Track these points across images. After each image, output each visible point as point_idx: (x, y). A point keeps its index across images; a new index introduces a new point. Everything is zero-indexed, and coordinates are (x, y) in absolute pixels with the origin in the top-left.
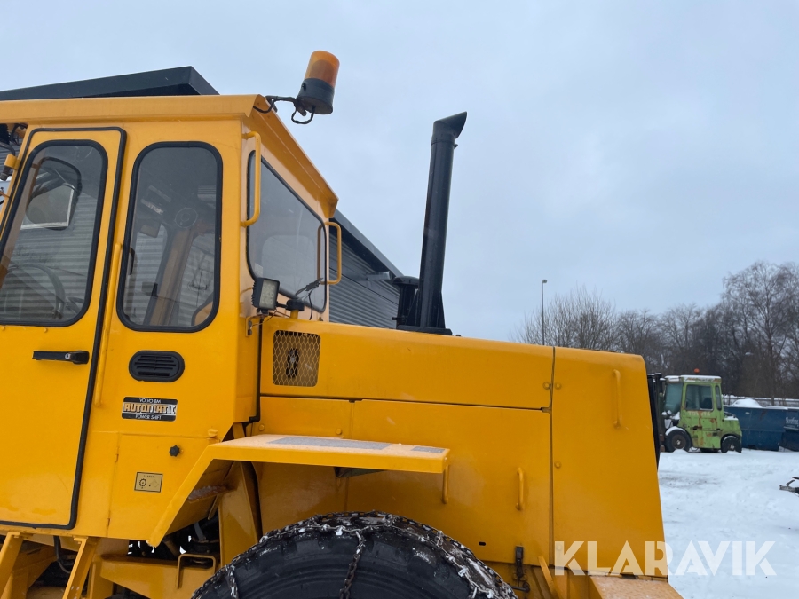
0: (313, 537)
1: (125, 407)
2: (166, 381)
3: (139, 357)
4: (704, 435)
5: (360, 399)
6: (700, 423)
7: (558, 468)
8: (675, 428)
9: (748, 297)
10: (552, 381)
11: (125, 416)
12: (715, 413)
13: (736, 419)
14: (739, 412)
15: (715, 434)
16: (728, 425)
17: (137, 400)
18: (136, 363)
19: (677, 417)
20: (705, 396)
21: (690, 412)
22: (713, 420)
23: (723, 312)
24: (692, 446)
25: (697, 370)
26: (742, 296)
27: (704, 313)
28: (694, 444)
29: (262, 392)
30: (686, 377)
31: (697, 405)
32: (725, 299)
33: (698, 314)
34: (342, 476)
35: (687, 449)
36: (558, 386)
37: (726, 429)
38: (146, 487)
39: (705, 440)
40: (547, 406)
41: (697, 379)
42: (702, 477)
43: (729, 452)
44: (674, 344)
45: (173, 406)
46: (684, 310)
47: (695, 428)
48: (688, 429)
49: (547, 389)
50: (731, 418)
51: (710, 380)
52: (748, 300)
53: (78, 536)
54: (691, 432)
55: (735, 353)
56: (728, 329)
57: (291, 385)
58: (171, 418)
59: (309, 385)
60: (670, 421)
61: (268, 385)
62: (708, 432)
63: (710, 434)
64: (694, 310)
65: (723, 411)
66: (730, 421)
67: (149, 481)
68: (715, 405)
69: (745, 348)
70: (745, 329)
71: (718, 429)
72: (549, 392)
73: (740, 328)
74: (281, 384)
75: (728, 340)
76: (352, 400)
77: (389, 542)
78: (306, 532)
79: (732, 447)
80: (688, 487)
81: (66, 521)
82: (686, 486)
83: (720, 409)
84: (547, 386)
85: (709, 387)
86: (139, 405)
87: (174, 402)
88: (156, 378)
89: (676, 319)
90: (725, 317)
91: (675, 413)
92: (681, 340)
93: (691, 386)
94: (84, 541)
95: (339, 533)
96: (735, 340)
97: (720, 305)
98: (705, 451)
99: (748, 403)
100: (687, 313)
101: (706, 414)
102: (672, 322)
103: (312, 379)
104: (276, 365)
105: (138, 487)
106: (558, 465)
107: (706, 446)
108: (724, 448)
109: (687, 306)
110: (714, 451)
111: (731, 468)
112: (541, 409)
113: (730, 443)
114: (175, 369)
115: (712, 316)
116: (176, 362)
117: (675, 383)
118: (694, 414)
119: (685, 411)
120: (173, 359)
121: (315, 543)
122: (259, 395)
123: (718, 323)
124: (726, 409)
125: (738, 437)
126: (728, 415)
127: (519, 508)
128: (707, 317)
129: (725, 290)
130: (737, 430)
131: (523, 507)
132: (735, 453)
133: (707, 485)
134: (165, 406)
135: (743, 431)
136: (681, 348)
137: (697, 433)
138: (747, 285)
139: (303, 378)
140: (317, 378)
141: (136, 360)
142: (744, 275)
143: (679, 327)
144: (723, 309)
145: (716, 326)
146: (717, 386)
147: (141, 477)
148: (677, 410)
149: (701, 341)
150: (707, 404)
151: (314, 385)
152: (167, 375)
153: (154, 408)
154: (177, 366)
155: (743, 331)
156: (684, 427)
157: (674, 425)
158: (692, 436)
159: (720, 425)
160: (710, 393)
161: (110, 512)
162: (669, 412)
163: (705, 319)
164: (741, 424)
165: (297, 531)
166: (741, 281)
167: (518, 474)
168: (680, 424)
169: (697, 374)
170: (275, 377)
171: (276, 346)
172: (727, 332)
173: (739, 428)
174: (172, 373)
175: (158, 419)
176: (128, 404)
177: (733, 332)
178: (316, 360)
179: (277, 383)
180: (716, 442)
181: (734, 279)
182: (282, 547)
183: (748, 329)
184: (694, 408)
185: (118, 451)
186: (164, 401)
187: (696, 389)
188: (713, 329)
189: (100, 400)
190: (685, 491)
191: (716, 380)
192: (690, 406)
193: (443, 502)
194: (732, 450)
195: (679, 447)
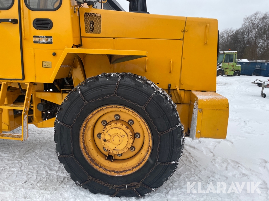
0: (104, 77)
1: (34, 39)
2: (47, 30)
3: (36, 21)
4: (229, 71)
5: (117, 38)
6: (228, 67)
7: (184, 59)
8: (220, 69)
9: (251, 25)
10: (185, 29)
11: (35, 42)
12: (234, 63)
13: (240, 65)
14: (241, 63)
15: (232, 70)
16: (237, 67)
17: (38, 37)
18: (35, 23)
19: (221, 65)
20: (231, 58)
21: (225, 63)
22: (232, 66)
23: (241, 31)
24: (224, 74)
25: (230, 49)
26: (249, 25)
27: (235, 31)
28: (225, 74)
29: (82, 36)
30: (226, 52)
31: (228, 61)
32: (243, 26)
33: (233, 32)
34: (112, 64)
35: (222, 76)
36: (187, 31)
37: (236, 68)
38: (46, 66)
39: (229, 72)
40: (182, 38)
41: (229, 52)
42: (226, 83)
43: (236, 76)
44: (223, 42)
45: (51, 39)
46: (228, 30)
47: (226, 69)
48: (224, 69)
49: (182, 32)
50: (238, 65)
51: (234, 52)
52: (251, 26)
53: (26, 82)
54: (225, 70)
55: (243, 45)
56: (242, 37)
57: (92, 33)
58: (51, 43)
59: (98, 33)
60: (218, 66)
61: (84, 33)
62: (230, 70)
63: (231, 70)
64: (232, 30)
65: (236, 63)
66: (238, 66)
67: (47, 64)
68: (234, 61)
69: (247, 44)
70: (248, 37)
71: (234, 69)
72: (183, 33)
73: (246, 36)
74: (89, 33)
75: (242, 41)
76: (114, 38)
77: (129, 78)
78: (102, 76)
79: (237, 74)
80: (222, 85)
81: (21, 77)
82: (221, 85)
83: (235, 62)
84: (183, 31)
85: (233, 55)
86: (39, 38)
87: (51, 37)
88: (44, 29)
89: (225, 34)
90: (242, 32)
91: (220, 64)
92: (226, 41)
93: (227, 55)
94: (28, 84)
95: (112, 75)
96: (244, 41)
97: (241, 28)
98: (228, 76)
99: (245, 60)
100: (229, 31)
101: (231, 64)
102: (223, 35)
103: (99, 31)
104: (86, 26)
105: (44, 66)
106: (184, 58)
107: (229, 74)
108: (234, 75)
109: (229, 29)
110: (231, 76)
111: (236, 80)
112: (180, 39)
113: (237, 73)
114: (50, 25)
115: (237, 33)
116: (49, 22)
117: (222, 54)
118: (227, 64)
119: (224, 63)
120: (48, 21)
121: (105, 78)
122: (81, 37)
123: (239, 35)
124: (237, 62)
125: (239, 71)
126: (238, 64)
127: (170, 72)
128: (236, 33)
129: (244, 22)
130: (240, 69)
131: (172, 72)
132: (238, 76)
133: (227, 85)
134: (48, 39)
135: (241, 70)
136: (225, 44)
137: (227, 70)
138: (252, 21)
139: (96, 30)
140: (101, 30)
141: (35, 22)
142: (251, 17)
143: (226, 37)
144: (242, 30)
145: (238, 36)
146: (236, 55)
147: (44, 63)
148: (221, 63)
149: (232, 41)
150: (231, 61)
151: (100, 33)
152: (47, 27)
153: (45, 39)
154: (50, 23)
155: (247, 37)
156: (223, 68)
157: (219, 68)
158: (225, 71)
159: (235, 67)
160: (233, 57)
161: (35, 74)
162: (218, 64)
163: (235, 33)
164: (241, 67)
165: (99, 76)
166: (250, 19)
167: (171, 61)
168: (222, 67)
169: (230, 51)
170: (86, 30)
171: (85, 18)
172: (241, 38)
173: (240, 68)
174: (49, 26)
175: (47, 43)
176: (35, 38)
177: (244, 38)
178: (100, 24)
179: (87, 33)
180: (232, 73)
181: (247, 18)
182: (94, 80)
183: (249, 37)
184: (227, 62)
185: (34, 54)
186: (47, 37)
187: (228, 56)
188: (237, 37)
189: (25, 37)
190: (220, 86)
191: (236, 52)
192: (226, 61)
193: (146, 71)
194: (237, 75)
195: (220, 75)
